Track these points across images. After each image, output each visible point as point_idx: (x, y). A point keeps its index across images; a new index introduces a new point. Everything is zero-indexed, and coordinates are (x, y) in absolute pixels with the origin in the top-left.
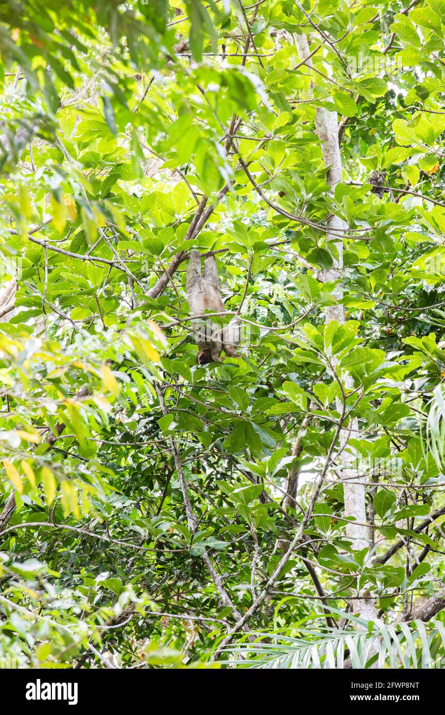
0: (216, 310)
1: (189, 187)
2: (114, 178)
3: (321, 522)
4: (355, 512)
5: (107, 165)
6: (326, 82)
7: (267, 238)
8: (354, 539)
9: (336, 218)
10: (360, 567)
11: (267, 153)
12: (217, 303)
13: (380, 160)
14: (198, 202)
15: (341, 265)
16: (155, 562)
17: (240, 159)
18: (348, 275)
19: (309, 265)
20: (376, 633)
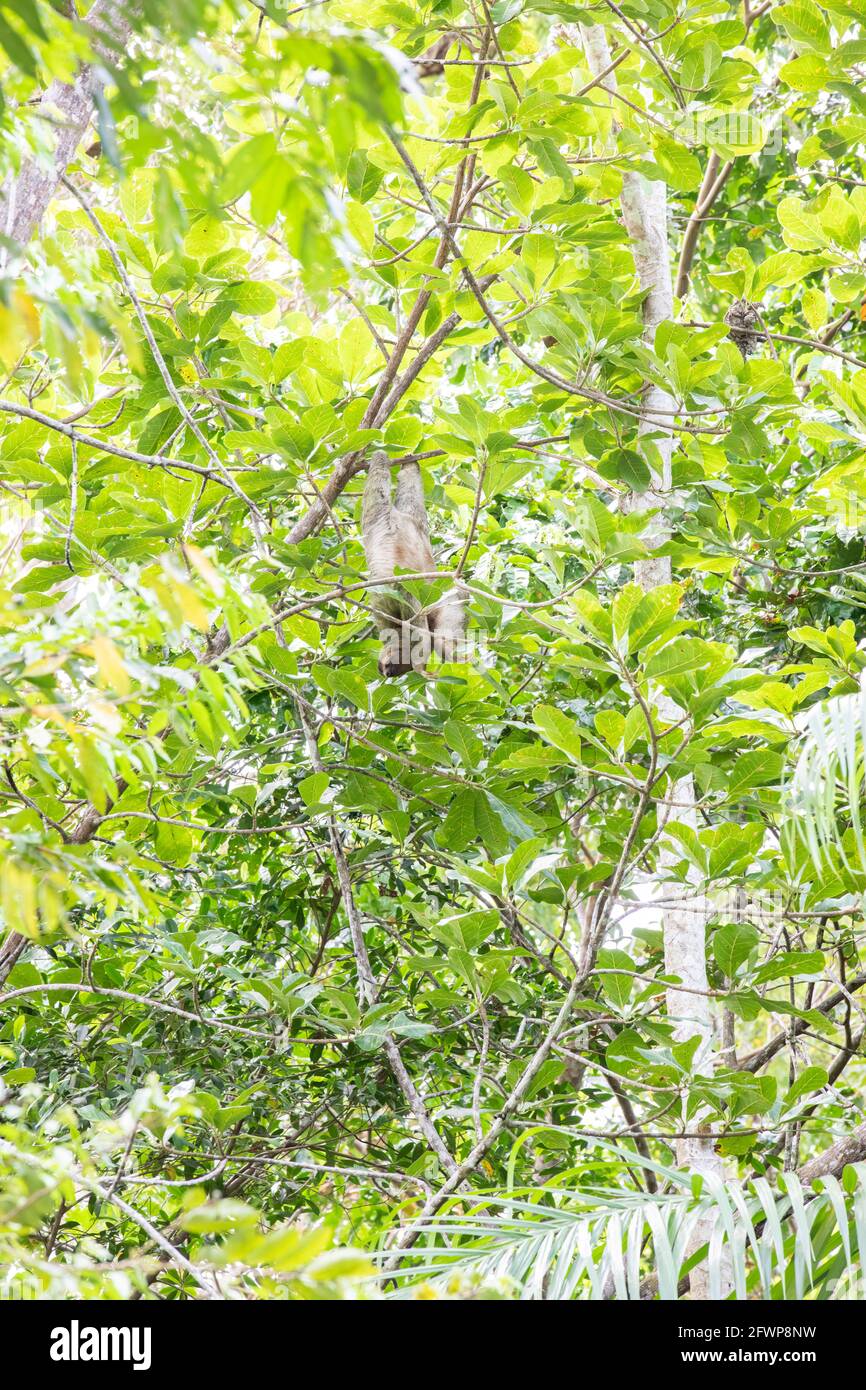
0: (419, 569)
1: (371, 327)
2: (224, 309)
3: (613, 986)
4: (684, 969)
5: (212, 283)
6: (641, 120)
7: (515, 426)
8: (678, 1020)
9: (659, 390)
10: (686, 1075)
11: (523, 259)
12: (421, 557)
13: (750, 278)
14: (388, 357)
15: (667, 484)
17: (465, 270)
18: (680, 504)
19: (605, 483)
20: (708, 1199)
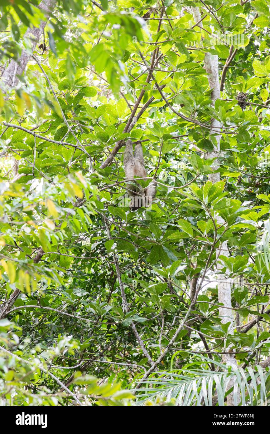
0: (142, 176)
1: (127, 101)
2: (80, 96)
3: (203, 306)
4: (224, 301)
5: (77, 87)
6: (210, 36)
7: (172, 132)
8: (223, 317)
9: (216, 120)
10: (226, 334)
11: (174, 80)
12: (142, 173)
14: (132, 110)
15: (219, 150)
16: (106, 332)
17: (156, 84)
18: (223, 156)
19: (199, 149)
20: (233, 373)
